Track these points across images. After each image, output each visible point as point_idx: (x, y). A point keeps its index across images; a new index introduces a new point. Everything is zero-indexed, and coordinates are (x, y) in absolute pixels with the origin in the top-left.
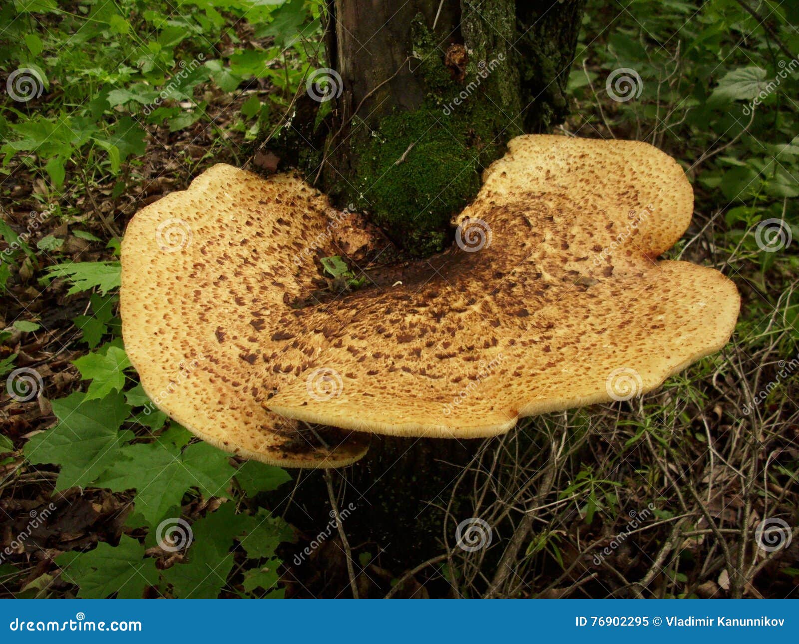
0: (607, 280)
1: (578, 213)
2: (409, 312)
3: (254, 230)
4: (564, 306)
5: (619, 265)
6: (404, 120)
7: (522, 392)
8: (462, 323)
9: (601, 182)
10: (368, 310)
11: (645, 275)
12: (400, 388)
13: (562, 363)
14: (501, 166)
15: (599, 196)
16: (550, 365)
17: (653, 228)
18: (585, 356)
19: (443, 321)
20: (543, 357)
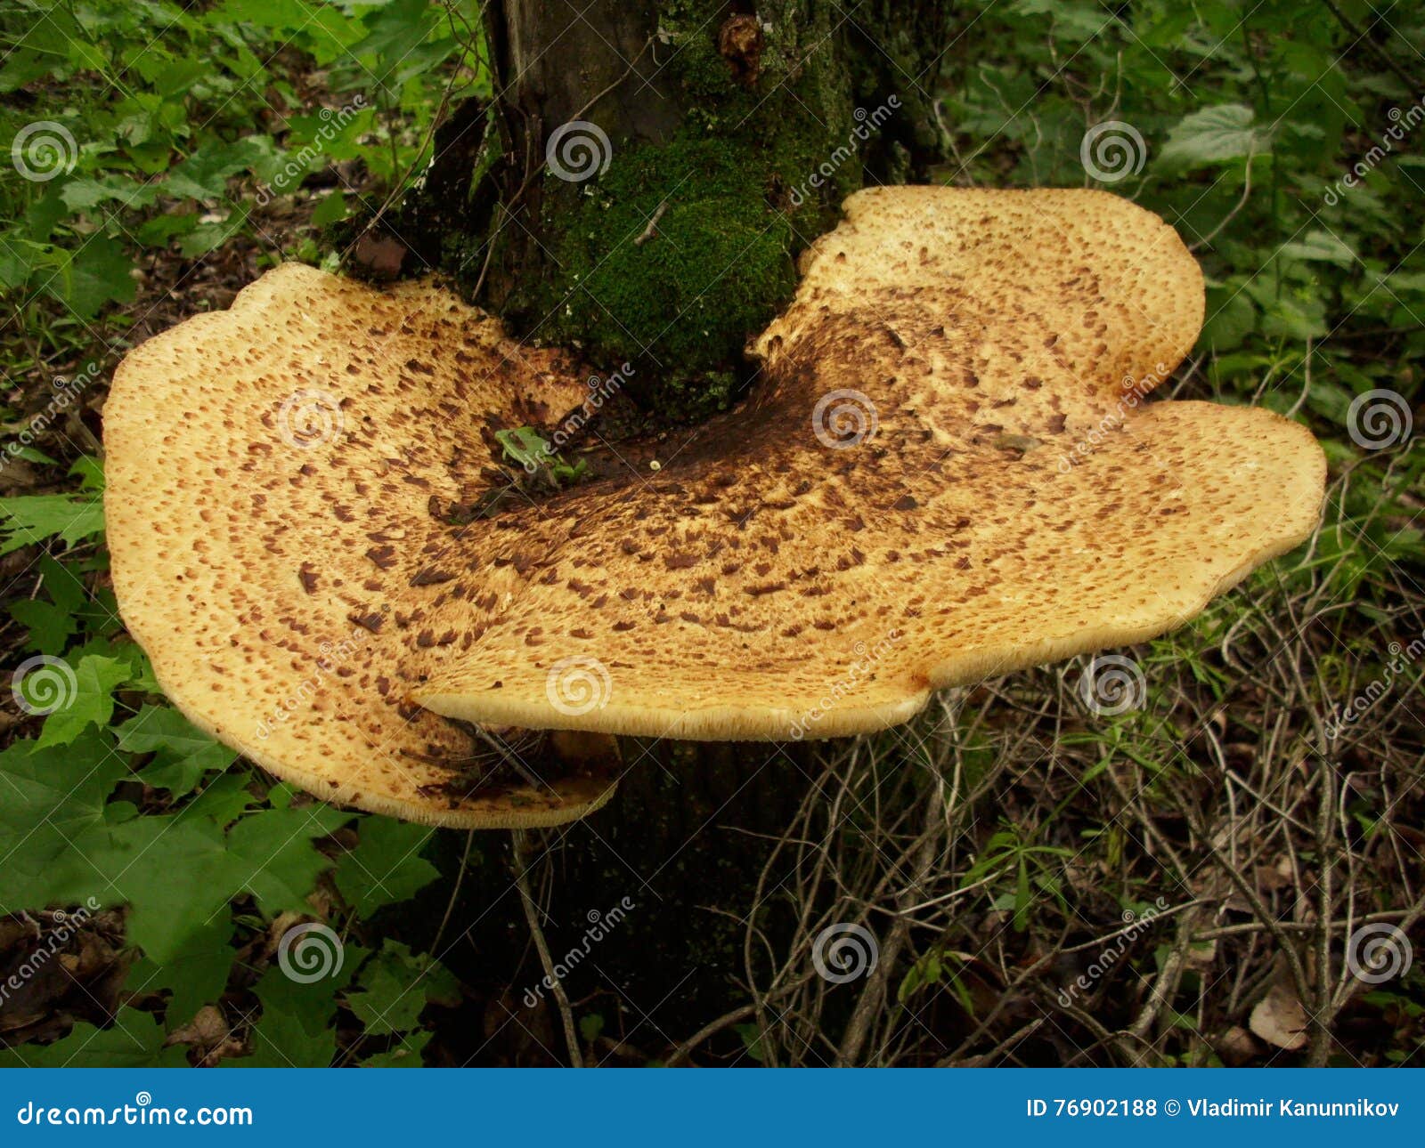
0: (1057, 439)
1: (989, 320)
2: (681, 513)
3: (363, 380)
4: (983, 486)
5: (1077, 410)
6: (646, 162)
7: (928, 642)
8: (789, 529)
9: (1026, 265)
10: (601, 516)
11: (1126, 427)
12: (683, 651)
13: (999, 586)
14: (833, 243)
15: (1026, 289)
16: (975, 591)
17: (1134, 342)
18: (1042, 571)
19: (752, 527)
20: (958, 579)
